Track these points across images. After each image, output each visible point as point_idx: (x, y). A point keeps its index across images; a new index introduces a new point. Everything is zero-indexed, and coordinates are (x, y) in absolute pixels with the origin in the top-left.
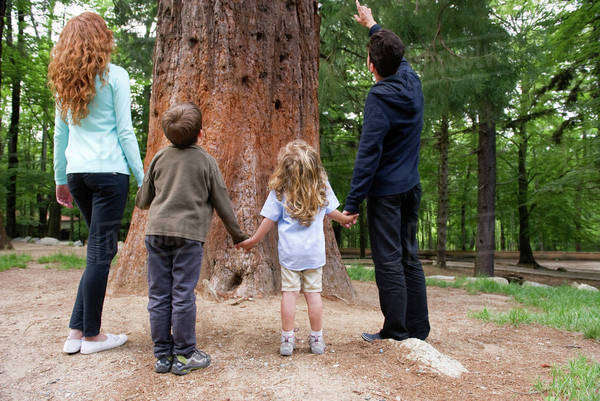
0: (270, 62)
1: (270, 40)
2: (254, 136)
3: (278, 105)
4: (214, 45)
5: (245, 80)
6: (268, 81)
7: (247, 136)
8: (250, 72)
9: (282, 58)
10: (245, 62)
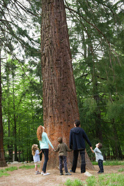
0: (66, 117)
1: (66, 113)
2: (64, 134)
3: (69, 126)
4: (54, 117)
5: (61, 123)
6: (66, 121)
7: (63, 134)
8: (62, 121)
9: (69, 115)
10: (61, 119)
